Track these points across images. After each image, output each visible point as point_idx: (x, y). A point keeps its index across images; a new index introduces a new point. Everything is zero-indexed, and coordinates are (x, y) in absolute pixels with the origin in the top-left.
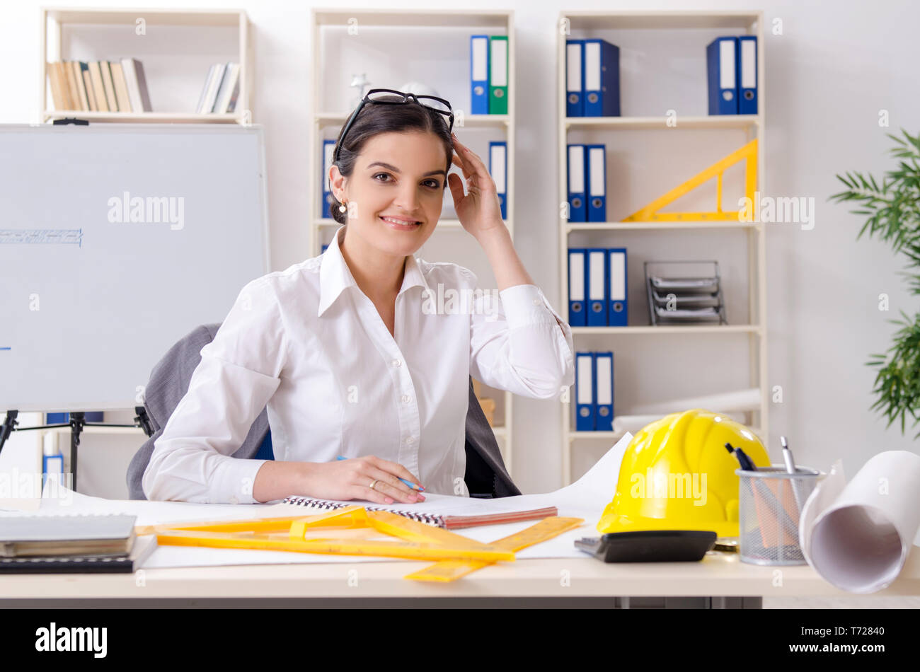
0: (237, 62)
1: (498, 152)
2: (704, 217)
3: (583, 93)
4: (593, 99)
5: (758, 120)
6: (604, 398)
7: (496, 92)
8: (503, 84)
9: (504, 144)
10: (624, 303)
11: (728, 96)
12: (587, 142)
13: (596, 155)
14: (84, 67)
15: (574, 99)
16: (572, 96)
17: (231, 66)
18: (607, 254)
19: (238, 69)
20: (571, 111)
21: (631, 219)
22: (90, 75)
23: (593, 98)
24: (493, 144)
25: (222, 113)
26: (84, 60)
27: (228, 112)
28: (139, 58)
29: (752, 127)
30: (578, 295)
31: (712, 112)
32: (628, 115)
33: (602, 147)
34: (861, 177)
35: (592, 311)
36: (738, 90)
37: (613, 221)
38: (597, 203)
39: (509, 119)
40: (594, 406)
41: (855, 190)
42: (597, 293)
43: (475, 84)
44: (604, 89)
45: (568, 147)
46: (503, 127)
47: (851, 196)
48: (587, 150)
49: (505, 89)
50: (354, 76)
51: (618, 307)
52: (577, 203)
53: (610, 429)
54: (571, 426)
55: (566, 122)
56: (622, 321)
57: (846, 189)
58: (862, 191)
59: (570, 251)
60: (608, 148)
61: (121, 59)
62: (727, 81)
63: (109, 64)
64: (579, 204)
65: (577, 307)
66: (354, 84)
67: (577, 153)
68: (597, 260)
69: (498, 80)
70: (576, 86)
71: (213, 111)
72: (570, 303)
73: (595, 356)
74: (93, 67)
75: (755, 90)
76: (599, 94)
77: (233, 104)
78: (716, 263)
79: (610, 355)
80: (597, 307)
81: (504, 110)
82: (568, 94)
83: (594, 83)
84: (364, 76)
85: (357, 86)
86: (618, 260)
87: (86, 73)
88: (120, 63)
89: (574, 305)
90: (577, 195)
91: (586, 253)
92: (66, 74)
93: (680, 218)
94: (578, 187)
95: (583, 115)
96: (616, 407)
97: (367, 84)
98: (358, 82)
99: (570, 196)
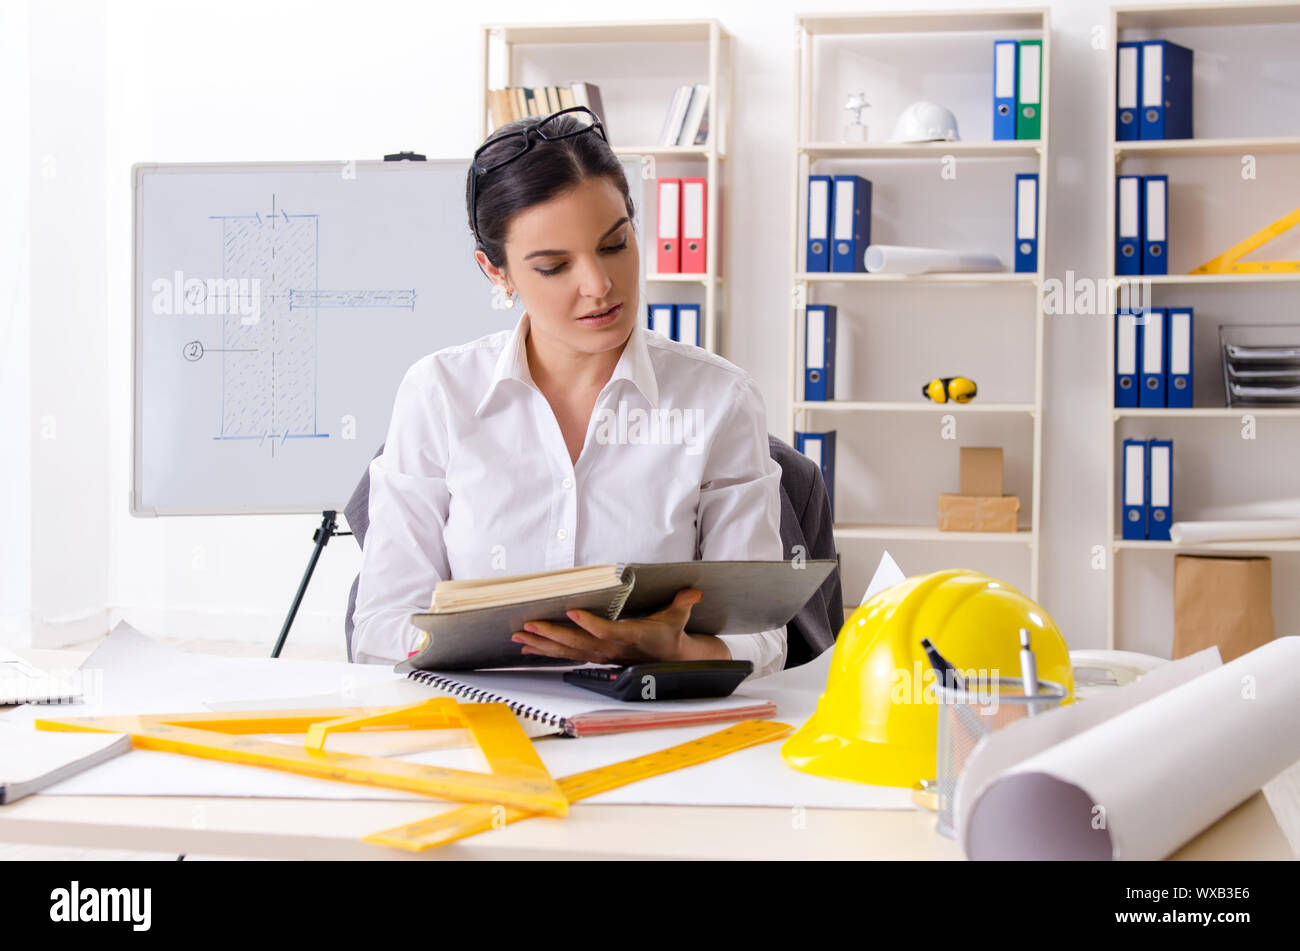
0: (706, 83)
1: (1027, 187)
3: (1140, 110)
4: (1152, 118)
6: (1160, 498)
7: (1026, 112)
8: (1035, 100)
9: (1035, 177)
10: (1189, 378)
12: (1142, 173)
13: (1155, 190)
14: (529, 94)
15: (1126, 118)
16: (1125, 114)
17: (699, 88)
18: (1167, 315)
19: (707, 91)
20: (1121, 135)
21: (1203, 270)
22: (536, 105)
23: (1152, 116)
24: (1020, 177)
25: (688, 146)
26: (529, 86)
27: (696, 143)
28: (592, 82)
30: (1128, 367)
32: (1203, 137)
33: (1164, 178)
35: (1146, 387)
37: (1177, 273)
38: (1156, 250)
39: (1041, 146)
40: (1147, 508)
42: (1153, 364)
43: (997, 101)
44: (1168, 104)
45: (1118, 179)
46: (1034, 154)
48: (1143, 182)
49: (1037, 107)
50: (849, 96)
51: (1180, 383)
52: (1128, 251)
53: (1167, 538)
54: (1116, 532)
55: (1115, 147)
56: (1186, 400)
59: (1119, 313)
60: (1171, 180)
61: (572, 83)
63: (557, 89)
64: (1130, 252)
65: (1126, 383)
66: (849, 106)
67: (1130, 187)
68: (1153, 324)
69: (1028, 96)
70: (1129, 101)
71: (677, 144)
72: (1118, 377)
73: (1149, 445)
74: (539, 94)
76: (1161, 110)
77: (703, 134)
79: (1169, 444)
80: (1152, 383)
81: (1035, 134)
82: (1119, 112)
83: (1153, 96)
84: (862, 95)
85: (852, 108)
86: (1180, 323)
87: (531, 102)
88: (571, 88)
89: (1122, 380)
90: (1129, 240)
91: (1141, 314)
92: (509, 104)
93: (1267, 268)
94: (1130, 230)
95: (1138, 138)
96: (1175, 510)
97: (867, 105)
98: (854, 103)
99: (1120, 242)
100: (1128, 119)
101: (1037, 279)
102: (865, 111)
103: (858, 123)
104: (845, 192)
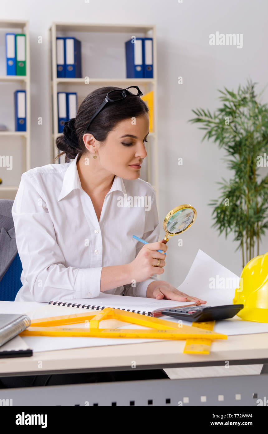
1: (21, 95)
3: (65, 66)
4: (70, 69)
5: (154, 81)
7: (19, 64)
8: (23, 60)
9: (24, 91)
11: (139, 69)
12: (67, 91)
13: (72, 98)
16: (59, 67)
20: (59, 75)
24: (18, 91)
29: (150, 84)
31: (129, 76)
33: (75, 94)
34: (203, 111)
36: (144, 65)
39: (27, 79)
41: (201, 117)
43: (8, 59)
44: (76, 64)
45: (58, 93)
46: (24, 82)
47: (199, 120)
48: (67, 95)
49: (25, 63)
52: (62, 123)
55: (56, 80)
57: (196, 117)
58: (204, 118)
60: (79, 94)
62: (138, 61)
67: (63, 97)
69: (20, 58)
70: (61, 62)
75: (152, 66)
76: (73, 66)
81: (24, 74)
82: (58, 66)
83: (71, 60)
90: (62, 119)
94: (63, 115)
95: (64, 76)
99: (60, 120)
100: (61, 69)
101: (27, 134)
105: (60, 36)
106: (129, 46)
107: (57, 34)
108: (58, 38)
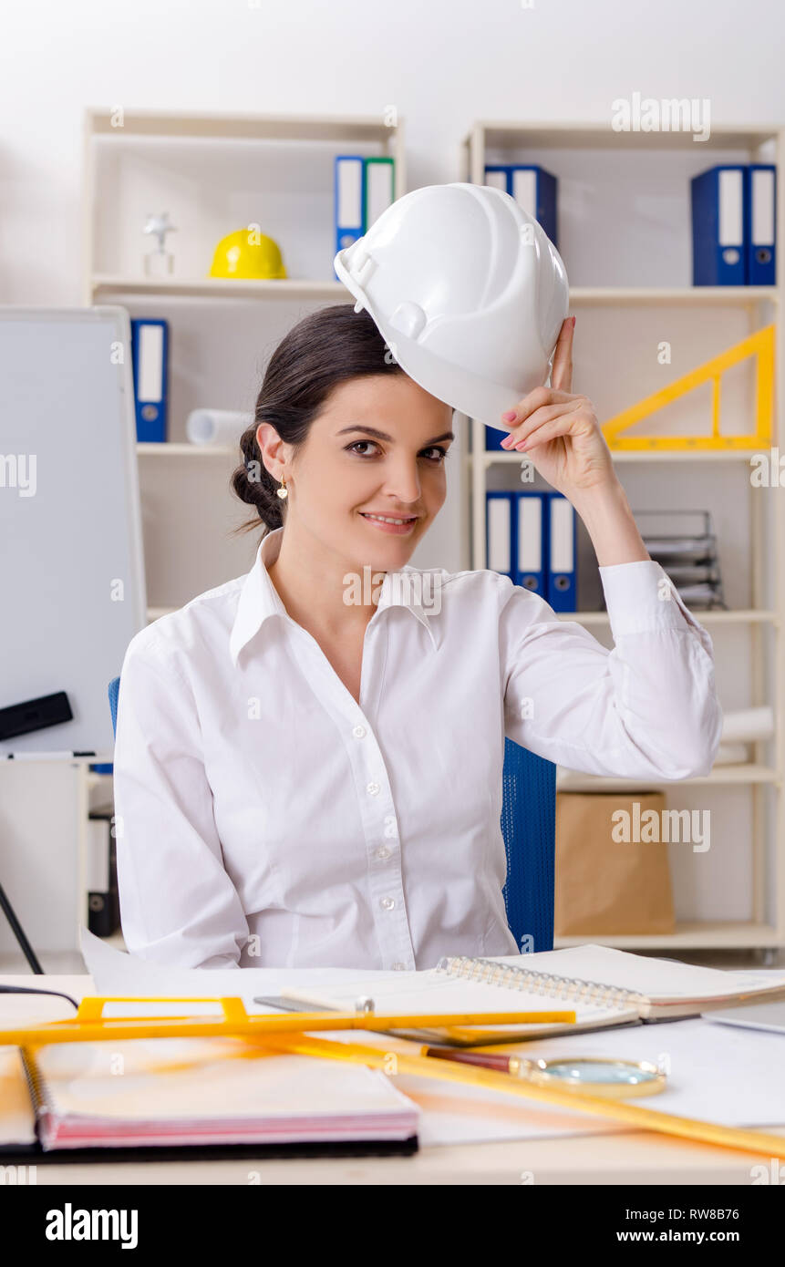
2: (692, 443)
5: (777, 294)
10: (572, 577)
11: (731, 258)
18: (546, 500)
29: (765, 305)
30: (501, 562)
31: (700, 279)
36: (746, 247)
42: (530, 560)
43: (341, 232)
50: (150, 216)
51: (562, 583)
56: (570, 604)
59: (490, 496)
62: (730, 233)
66: (149, 228)
68: (530, 510)
75: (771, 249)
78: (707, 515)
80: (530, 582)
84: (165, 217)
85: (154, 232)
86: (561, 512)
91: (514, 499)
93: (653, 444)
97: (171, 229)
98: (152, 225)
102: (169, 238)
103: (162, 251)
104: (151, 338)
105: (496, 161)
106: (704, 190)
107: (486, 156)
108: (489, 169)
